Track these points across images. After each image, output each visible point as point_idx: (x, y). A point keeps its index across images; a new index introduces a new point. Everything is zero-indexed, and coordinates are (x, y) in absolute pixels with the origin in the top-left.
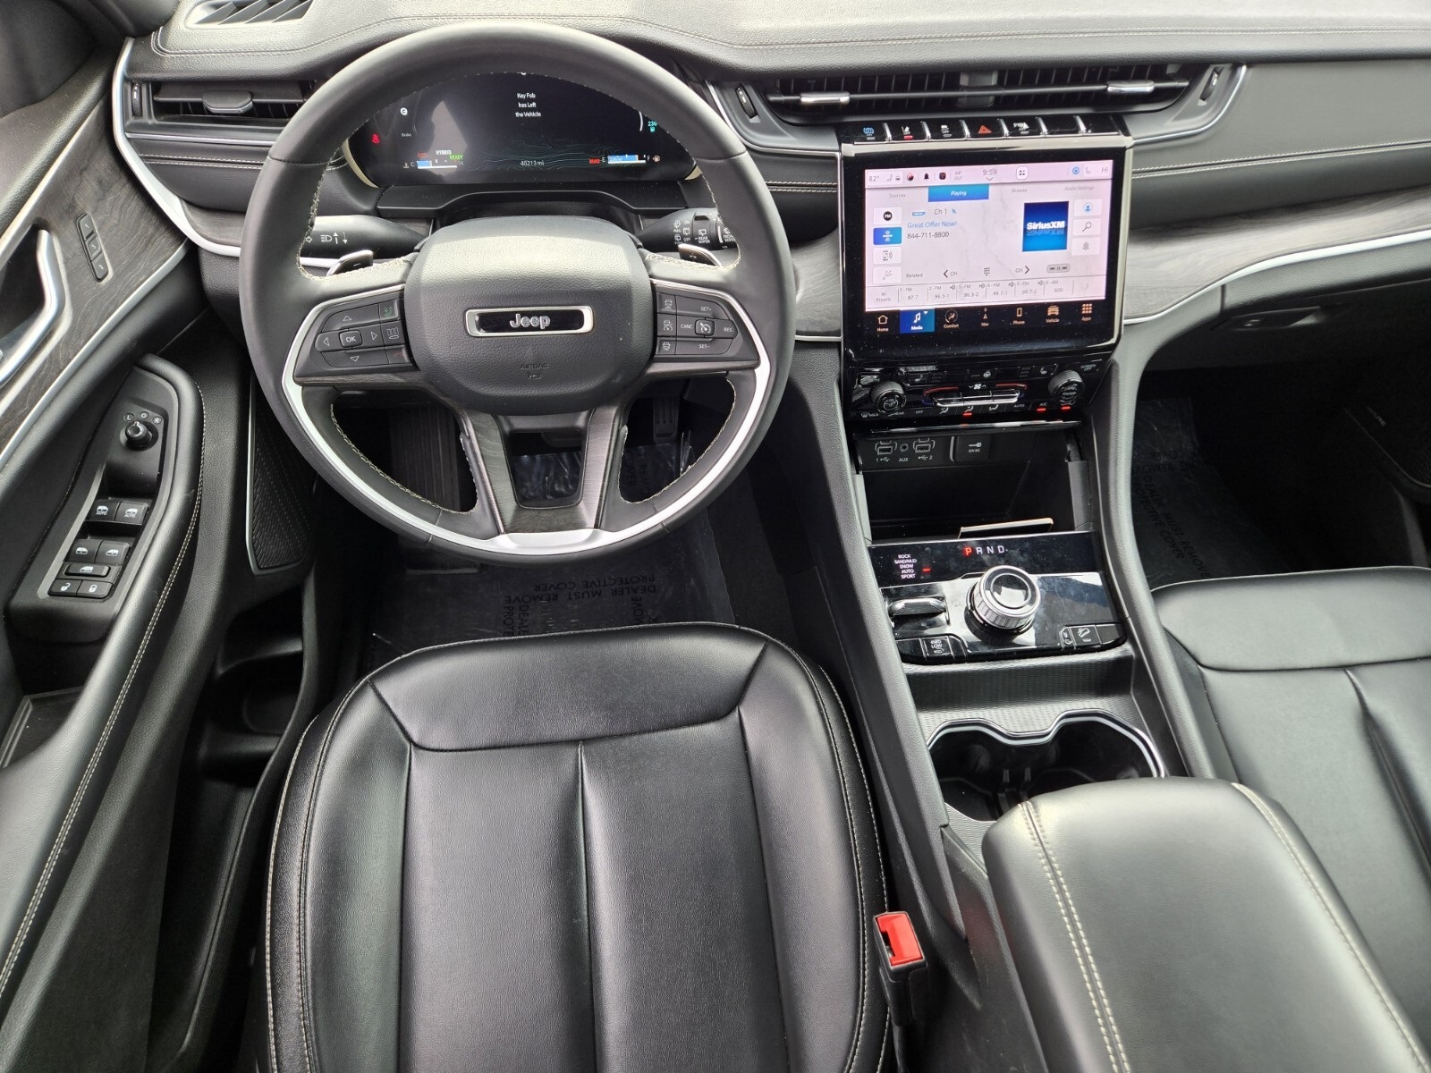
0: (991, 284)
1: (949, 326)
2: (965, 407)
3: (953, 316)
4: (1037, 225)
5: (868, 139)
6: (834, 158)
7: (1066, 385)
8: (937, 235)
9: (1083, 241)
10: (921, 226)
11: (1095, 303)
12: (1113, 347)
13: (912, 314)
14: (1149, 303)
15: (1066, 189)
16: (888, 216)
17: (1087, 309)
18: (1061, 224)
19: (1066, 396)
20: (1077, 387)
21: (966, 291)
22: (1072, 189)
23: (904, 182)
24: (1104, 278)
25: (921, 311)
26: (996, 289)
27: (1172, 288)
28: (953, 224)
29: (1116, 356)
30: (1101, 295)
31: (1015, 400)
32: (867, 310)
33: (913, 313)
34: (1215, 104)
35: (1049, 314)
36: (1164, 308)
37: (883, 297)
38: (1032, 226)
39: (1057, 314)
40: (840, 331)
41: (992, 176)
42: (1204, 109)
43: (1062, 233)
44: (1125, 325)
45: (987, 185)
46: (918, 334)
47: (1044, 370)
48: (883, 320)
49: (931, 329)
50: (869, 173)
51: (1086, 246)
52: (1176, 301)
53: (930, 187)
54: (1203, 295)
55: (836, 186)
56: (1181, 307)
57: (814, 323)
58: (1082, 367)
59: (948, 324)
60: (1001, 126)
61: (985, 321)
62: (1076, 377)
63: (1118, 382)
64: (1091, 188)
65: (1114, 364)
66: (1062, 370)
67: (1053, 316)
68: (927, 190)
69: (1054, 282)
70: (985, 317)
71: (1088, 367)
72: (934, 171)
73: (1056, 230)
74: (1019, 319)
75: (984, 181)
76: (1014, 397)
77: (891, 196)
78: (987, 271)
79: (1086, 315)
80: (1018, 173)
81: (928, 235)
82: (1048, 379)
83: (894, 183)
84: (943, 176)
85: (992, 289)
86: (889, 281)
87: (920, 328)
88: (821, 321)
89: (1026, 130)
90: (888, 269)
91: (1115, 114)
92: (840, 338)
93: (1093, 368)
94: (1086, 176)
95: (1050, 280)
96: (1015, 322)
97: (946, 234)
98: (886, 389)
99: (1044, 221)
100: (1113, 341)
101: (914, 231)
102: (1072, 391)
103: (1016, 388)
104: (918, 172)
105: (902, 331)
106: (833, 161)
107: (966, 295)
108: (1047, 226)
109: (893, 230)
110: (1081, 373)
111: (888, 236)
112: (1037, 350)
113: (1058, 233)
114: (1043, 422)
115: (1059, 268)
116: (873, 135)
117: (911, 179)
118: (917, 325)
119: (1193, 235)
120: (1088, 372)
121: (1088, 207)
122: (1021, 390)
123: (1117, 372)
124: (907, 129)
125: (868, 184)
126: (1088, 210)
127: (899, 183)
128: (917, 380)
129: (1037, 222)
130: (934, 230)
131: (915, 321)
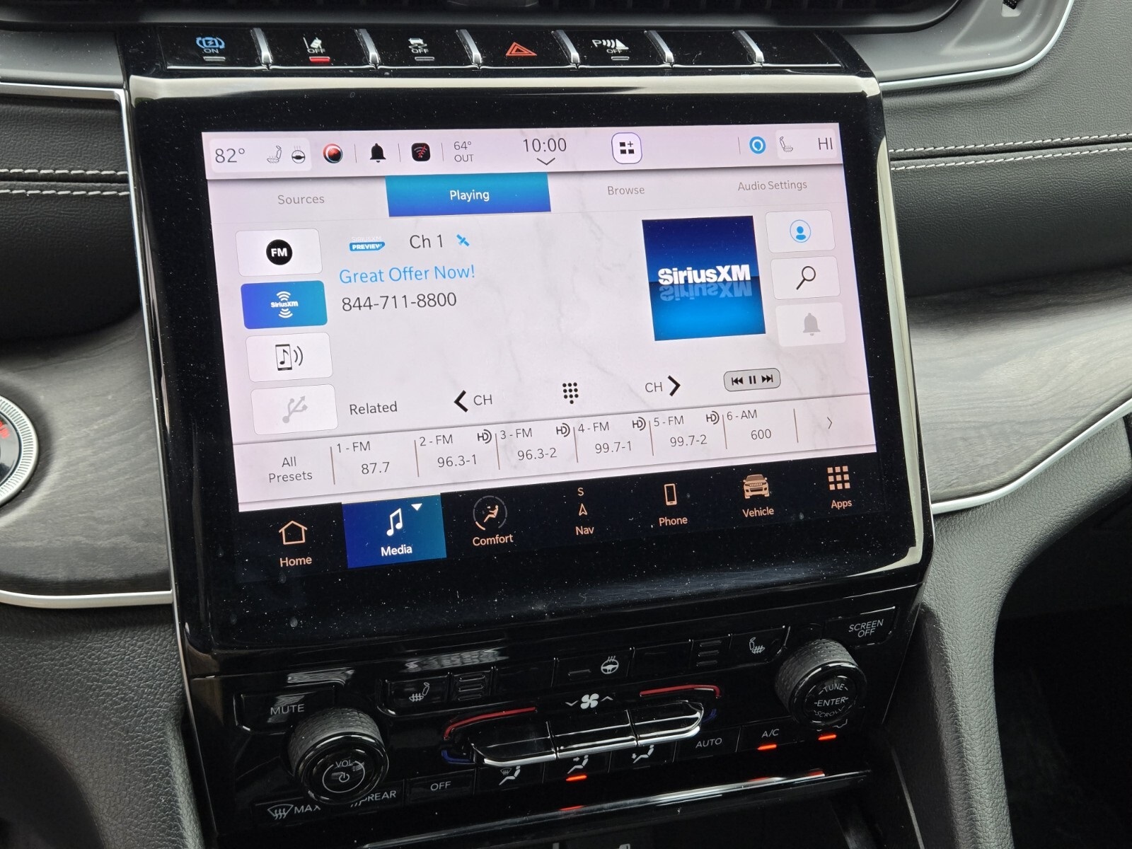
0: (588, 423)
1: (487, 541)
2: (569, 762)
3: (494, 514)
4: (682, 274)
5: (207, 58)
6: (115, 104)
7: (818, 680)
8: (425, 301)
9: (803, 311)
10: (377, 277)
11: (854, 462)
12: (918, 573)
13: (379, 511)
14: (981, 461)
15: (741, 186)
16: (283, 252)
17: (839, 480)
18: (742, 272)
19: (825, 709)
20: (846, 683)
21: (523, 443)
22: (756, 186)
23: (315, 165)
24: (868, 398)
25: (405, 504)
26: (601, 437)
27: (1025, 423)
28: (463, 273)
29: (929, 595)
30: (864, 441)
31: (694, 730)
32: (242, 509)
33: (385, 507)
34: (1037, 16)
35: (748, 495)
36: (1017, 469)
37: (288, 470)
38: (669, 276)
39: (766, 493)
40: (167, 574)
41: (552, 155)
42: (1015, 26)
43: (749, 293)
44: (937, 516)
45: (544, 176)
46: (400, 565)
47: (757, 644)
48: (294, 533)
49: (439, 551)
50: (213, 142)
51: (811, 325)
52: (1039, 453)
53: (389, 179)
54: (1090, 440)
55: (124, 180)
56: (1047, 471)
57: (91, 555)
58: (852, 628)
59: (484, 535)
60: (563, 44)
61: (584, 522)
62: (839, 657)
63: (943, 660)
64: (801, 186)
65: (927, 615)
66: (801, 643)
67: (758, 501)
68: (381, 189)
69: (744, 415)
70: (583, 511)
71: (867, 628)
72: (398, 142)
73: (732, 286)
74: (672, 513)
75: (528, 164)
76: (691, 722)
77: (283, 201)
78: (571, 391)
79: (839, 495)
80: (618, 148)
81: (400, 301)
82: (771, 666)
83: (289, 168)
84: (421, 153)
85: (591, 437)
86: (300, 424)
87: (406, 550)
88: (114, 550)
89: (624, 53)
90: (297, 393)
91: (828, 32)
92: (167, 596)
93: (878, 628)
94: (785, 159)
95: (736, 411)
96: (663, 521)
97: (449, 299)
98: (329, 733)
99: (698, 267)
100: (914, 556)
101: (357, 291)
102: (836, 694)
103: (694, 696)
104: (355, 142)
105: (355, 560)
106: (111, 113)
107: (524, 455)
108: (708, 275)
109: (296, 289)
110: (850, 644)
111: (285, 304)
112: (729, 592)
113: (738, 293)
114: (777, 780)
115: (752, 380)
116: (221, 53)
117: (335, 157)
118: (395, 541)
119: (1039, 308)
120: (868, 638)
121: (800, 230)
122: (707, 701)
123: (938, 635)
124: (317, 43)
125: (213, 169)
126: (801, 237)
127: (303, 169)
128: (417, 698)
129: (682, 268)
130: (413, 288)
131: (390, 533)
